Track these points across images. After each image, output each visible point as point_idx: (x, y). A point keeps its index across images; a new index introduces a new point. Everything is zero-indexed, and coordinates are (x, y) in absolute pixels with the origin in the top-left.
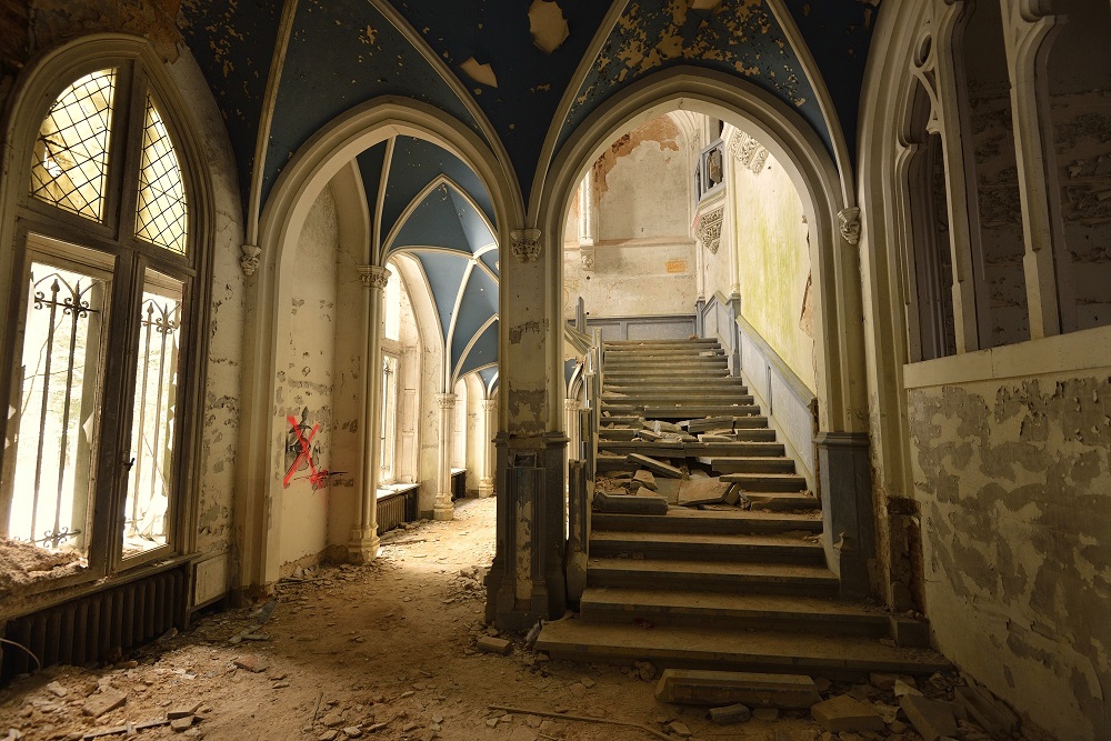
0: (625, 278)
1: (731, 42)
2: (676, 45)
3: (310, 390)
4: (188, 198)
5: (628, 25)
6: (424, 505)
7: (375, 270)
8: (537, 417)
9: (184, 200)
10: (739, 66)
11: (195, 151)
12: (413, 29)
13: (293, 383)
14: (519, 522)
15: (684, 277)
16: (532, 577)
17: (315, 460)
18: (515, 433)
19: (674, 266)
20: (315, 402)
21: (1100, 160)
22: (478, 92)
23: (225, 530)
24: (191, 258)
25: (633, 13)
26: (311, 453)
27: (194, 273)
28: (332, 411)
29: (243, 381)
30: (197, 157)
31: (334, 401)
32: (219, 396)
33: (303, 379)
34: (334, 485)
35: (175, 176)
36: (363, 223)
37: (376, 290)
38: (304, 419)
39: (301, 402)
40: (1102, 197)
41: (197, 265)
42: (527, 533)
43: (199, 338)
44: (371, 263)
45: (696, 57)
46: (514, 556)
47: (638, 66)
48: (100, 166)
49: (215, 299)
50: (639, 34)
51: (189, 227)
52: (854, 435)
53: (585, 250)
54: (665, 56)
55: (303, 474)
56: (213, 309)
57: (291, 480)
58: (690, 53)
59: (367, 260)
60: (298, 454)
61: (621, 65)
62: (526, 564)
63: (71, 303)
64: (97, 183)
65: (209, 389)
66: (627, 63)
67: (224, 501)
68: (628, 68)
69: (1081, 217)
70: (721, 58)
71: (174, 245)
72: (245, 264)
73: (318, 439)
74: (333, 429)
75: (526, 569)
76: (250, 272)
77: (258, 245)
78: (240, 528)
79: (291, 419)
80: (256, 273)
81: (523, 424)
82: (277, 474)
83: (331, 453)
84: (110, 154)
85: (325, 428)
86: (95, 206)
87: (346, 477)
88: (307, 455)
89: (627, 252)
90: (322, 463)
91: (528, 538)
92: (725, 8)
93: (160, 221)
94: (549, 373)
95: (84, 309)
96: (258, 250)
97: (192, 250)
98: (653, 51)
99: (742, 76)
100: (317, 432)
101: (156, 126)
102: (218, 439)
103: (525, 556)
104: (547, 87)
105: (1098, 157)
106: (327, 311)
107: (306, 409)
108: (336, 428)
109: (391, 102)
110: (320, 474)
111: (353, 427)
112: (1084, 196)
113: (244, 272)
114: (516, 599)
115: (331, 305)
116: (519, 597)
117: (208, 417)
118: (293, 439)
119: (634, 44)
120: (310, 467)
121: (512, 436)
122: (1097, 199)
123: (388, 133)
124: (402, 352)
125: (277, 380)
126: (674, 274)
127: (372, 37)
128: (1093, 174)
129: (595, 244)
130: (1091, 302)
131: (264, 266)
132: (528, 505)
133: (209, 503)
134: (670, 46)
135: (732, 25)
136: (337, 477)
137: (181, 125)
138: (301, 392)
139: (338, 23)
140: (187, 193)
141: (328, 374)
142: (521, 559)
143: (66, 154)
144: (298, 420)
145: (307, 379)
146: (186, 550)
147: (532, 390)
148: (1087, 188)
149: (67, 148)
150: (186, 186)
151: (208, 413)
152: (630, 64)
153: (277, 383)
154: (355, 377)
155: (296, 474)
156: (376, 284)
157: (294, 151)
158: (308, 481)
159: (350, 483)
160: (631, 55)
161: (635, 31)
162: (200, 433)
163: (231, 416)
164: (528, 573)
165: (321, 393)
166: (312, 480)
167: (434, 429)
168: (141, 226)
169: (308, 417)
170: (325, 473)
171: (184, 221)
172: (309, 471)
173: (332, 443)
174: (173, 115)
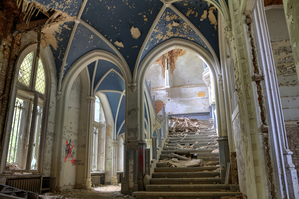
0: (183, 99)
1: (185, 33)
2: (171, 34)
3: (72, 134)
4: (46, 80)
5: (156, 31)
6: (107, 180)
7: (92, 98)
8: (135, 136)
9: (45, 80)
10: (189, 38)
11: (48, 68)
12: (102, 36)
13: (68, 131)
14: (130, 165)
15: (204, 98)
16: (133, 181)
17: (73, 156)
18: (129, 141)
19: (200, 94)
20: (73, 138)
21: (287, 58)
22: (119, 49)
23: (50, 170)
24: (45, 95)
25: (157, 28)
26: (72, 153)
27: (46, 99)
28: (78, 141)
29: (55, 128)
30: (48, 70)
31: (78, 138)
32: (50, 132)
33: (70, 130)
34: (78, 165)
35: (43, 75)
36: (88, 84)
37: (92, 104)
38: (70, 143)
39: (70, 137)
40: (288, 68)
41: (47, 97)
42: (132, 169)
43: (46, 116)
44: (90, 96)
45: (177, 36)
46: (128, 175)
47: (162, 39)
48: (29, 74)
49: (50, 106)
50: (160, 32)
51: (45, 87)
52: (224, 137)
53: (167, 90)
54: (169, 36)
55: (69, 159)
56: (50, 108)
57: (66, 160)
58: (175, 35)
59: (89, 95)
60: (68, 153)
61: (156, 40)
62: (132, 177)
63: (19, 106)
64: (29, 78)
65: (48, 130)
66: (158, 39)
67: (50, 162)
68: (159, 40)
69: (282, 74)
70: (184, 36)
71: (42, 92)
72: (57, 96)
73: (74, 149)
74: (78, 147)
75: (132, 179)
76: (58, 98)
77: (61, 91)
78: (53, 170)
79: (67, 142)
80: (60, 99)
81: (131, 138)
82: (63, 156)
83: (77, 155)
84: (32, 71)
85: (76, 146)
86: (28, 83)
87: (82, 162)
88: (71, 153)
89: (183, 90)
90: (75, 158)
91: (132, 170)
92: (181, 26)
93: (40, 86)
94: (139, 123)
95: (22, 108)
96: (61, 93)
97: (46, 93)
98: (165, 36)
99: (190, 40)
100: (74, 147)
101: (40, 63)
102: (49, 144)
103: (131, 175)
104: (137, 47)
105: (286, 58)
106: (77, 110)
107: (71, 139)
108: (79, 147)
109: (97, 51)
110: (74, 160)
111: (84, 146)
112: (283, 68)
113: (57, 99)
114: (129, 188)
115: (78, 109)
116: (130, 187)
117: (47, 137)
118: (67, 148)
119: (159, 35)
120: (71, 158)
121: (129, 142)
122: (286, 69)
123: (96, 59)
124: (100, 126)
125: (64, 129)
126: (201, 97)
127: (93, 37)
128: (285, 62)
129: (171, 87)
130: (287, 97)
131: (62, 97)
132: (132, 160)
133: (47, 161)
134: (170, 34)
135: (184, 29)
136: (79, 162)
137: (45, 62)
138: (69, 134)
139: (84, 35)
140: (45, 79)
141: (77, 130)
142: (130, 176)
143: (24, 72)
144: (69, 142)
145: (71, 130)
146: (41, 172)
147: (134, 128)
148: (284, 66)
149: (24, 71)
150: (45, 77)
151: (47, 136)
152: (160, 39)
153: (64, 130)
154: (85, 131)
155: (68, 159)
156: (92, 102)
157: (71, 66)
158: (71, 162)
159: (83, 164)
160: (159, 37)
161: (159, 32)
162: (45, 141)
163: (52, 138)
164: (132, 180)
165: (75, 135)
166: (72, 162)
167: (110, 153)
168: (36, 87)
169: (71, 142)
170: (75, 160)
171: (44, 86)
172: (71, 159)
173: (78, 151)
174: (44, 60)
